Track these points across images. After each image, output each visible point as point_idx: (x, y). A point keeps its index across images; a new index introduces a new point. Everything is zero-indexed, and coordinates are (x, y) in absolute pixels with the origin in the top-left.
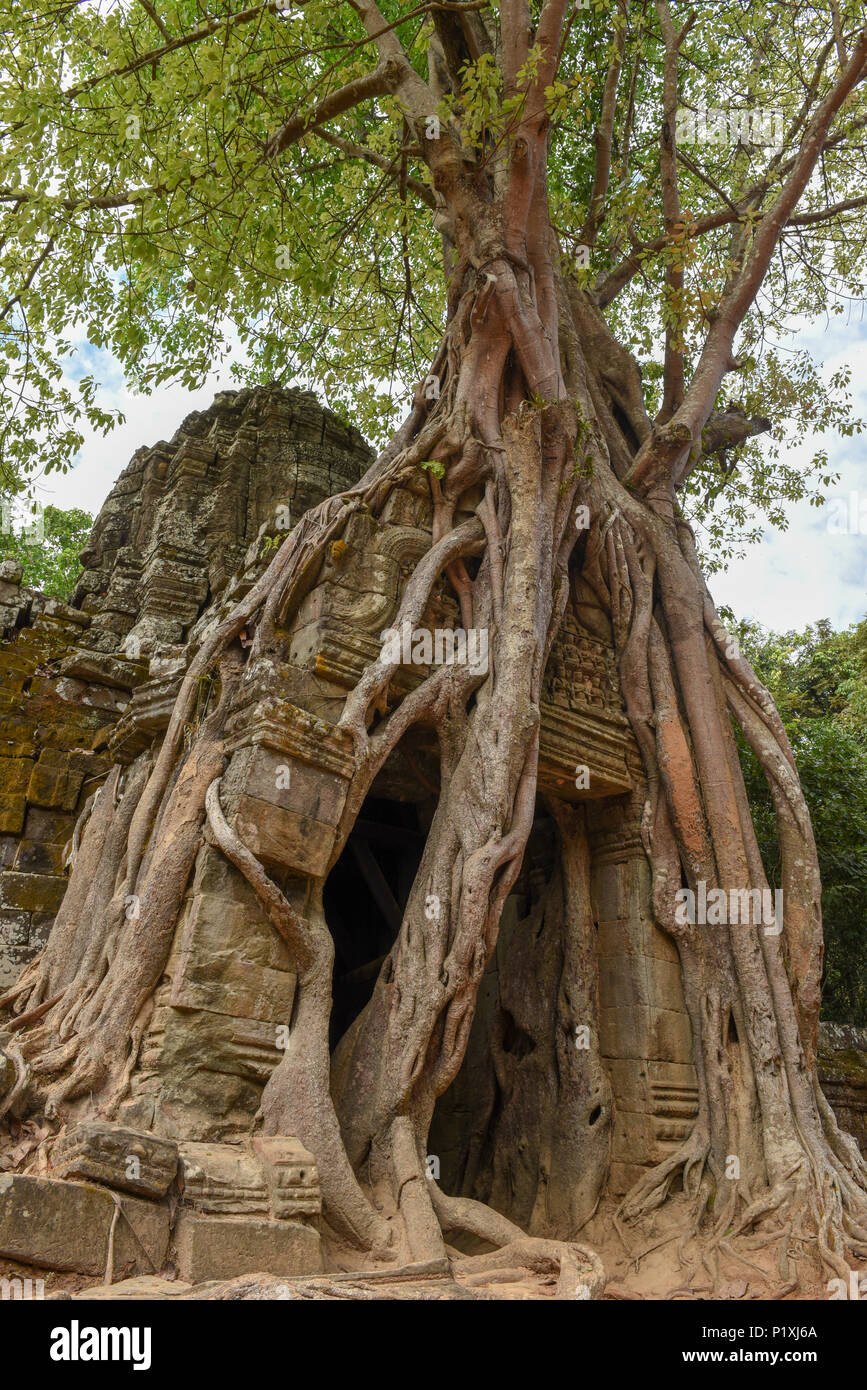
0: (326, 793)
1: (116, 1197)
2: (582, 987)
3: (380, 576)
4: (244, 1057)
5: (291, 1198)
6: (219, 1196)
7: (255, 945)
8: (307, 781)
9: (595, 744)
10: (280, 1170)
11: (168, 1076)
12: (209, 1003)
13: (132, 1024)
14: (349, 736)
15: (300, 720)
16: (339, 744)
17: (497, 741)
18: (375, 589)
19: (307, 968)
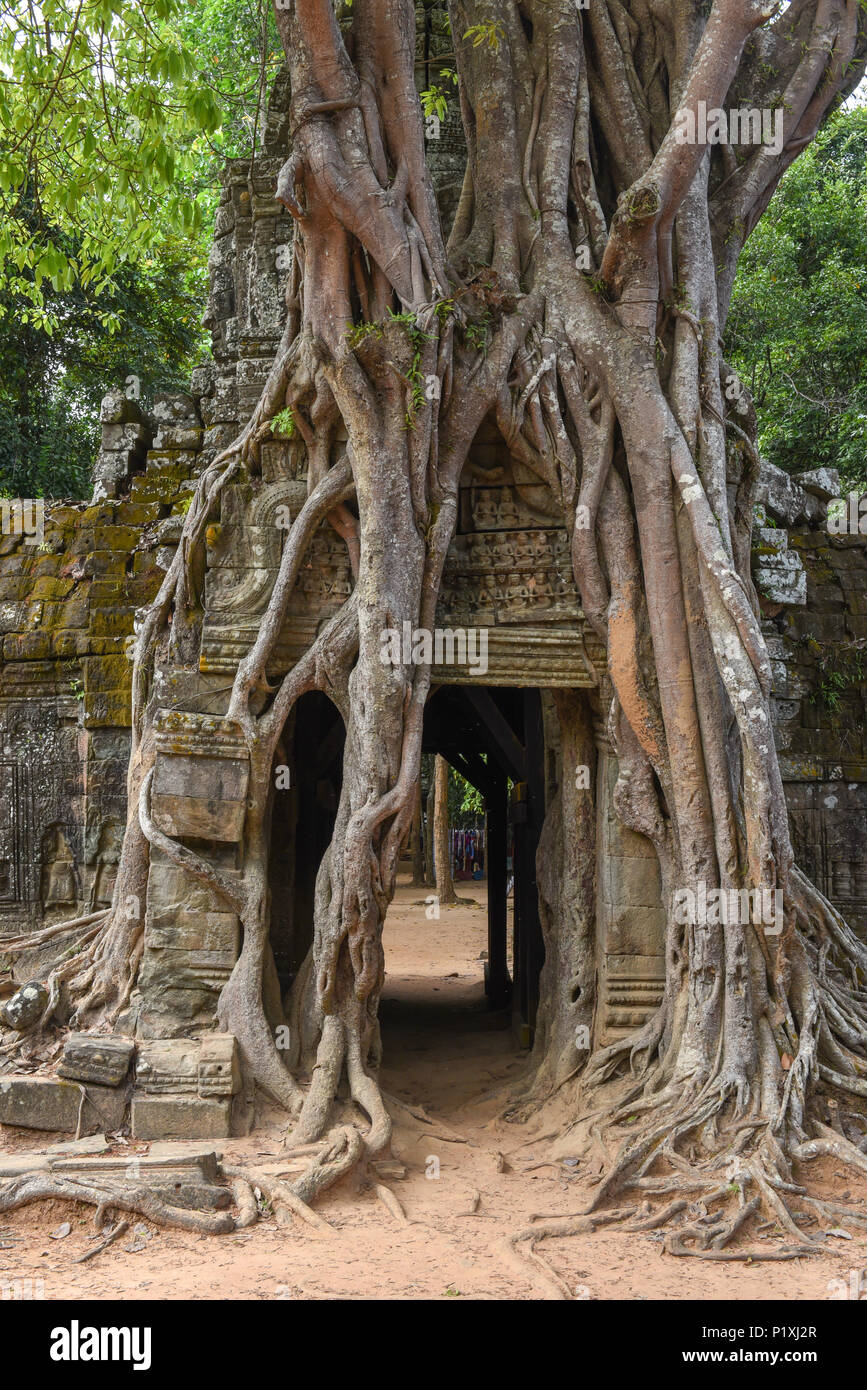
0: (227, 777)
1: (82, 1088)
2: (574, 876)
3: (258, 550)
4: (201, 978)
5: (209, 1084)
6: (161, 1082)
7: (196, 898)
8: (207, 771)
9: (534, 652)
10: (203, 1065)
11: (147, 995)
12: (169, 943)
13: (130, 954)
14: (235, 727)
15: (187, 725)
16: (231, 733)
17: (363, 712)
18: (255, 565)
19: (240, 910)
